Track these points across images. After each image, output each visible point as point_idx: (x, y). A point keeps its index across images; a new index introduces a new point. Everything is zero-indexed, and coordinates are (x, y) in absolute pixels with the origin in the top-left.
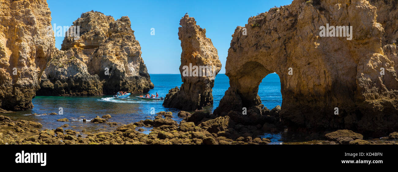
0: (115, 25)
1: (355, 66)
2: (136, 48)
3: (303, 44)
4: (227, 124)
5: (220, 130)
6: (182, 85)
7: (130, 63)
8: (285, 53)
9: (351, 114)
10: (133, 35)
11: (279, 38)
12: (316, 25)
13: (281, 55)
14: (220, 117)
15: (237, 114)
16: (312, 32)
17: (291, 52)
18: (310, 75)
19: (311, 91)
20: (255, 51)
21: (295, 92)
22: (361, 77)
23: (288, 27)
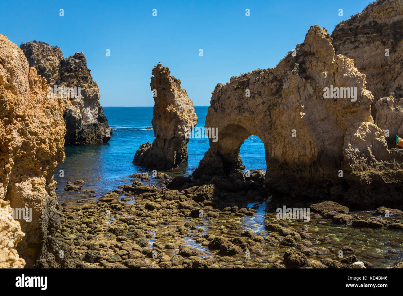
0: (68, 63)
1: (342, 135)
2: (94, 90)
3: (288, 114)
4: (212, 193)
5: (205, 199)
6: (155, 140)
7: (87, 108)
8: (270, 120)
9: (337, 185)
10: (90, 75)
11: (263, 103)
12: (301, 95)
13: (265, 121)
14: (205, 186)
15: (220, 180)
16: (298, 102)
17: (276, 120)
18: (295, 145)
19: (296, 161)
20: (238, 114)
21: (280, 161)
22: (348, 148)
23: (273, 92)
